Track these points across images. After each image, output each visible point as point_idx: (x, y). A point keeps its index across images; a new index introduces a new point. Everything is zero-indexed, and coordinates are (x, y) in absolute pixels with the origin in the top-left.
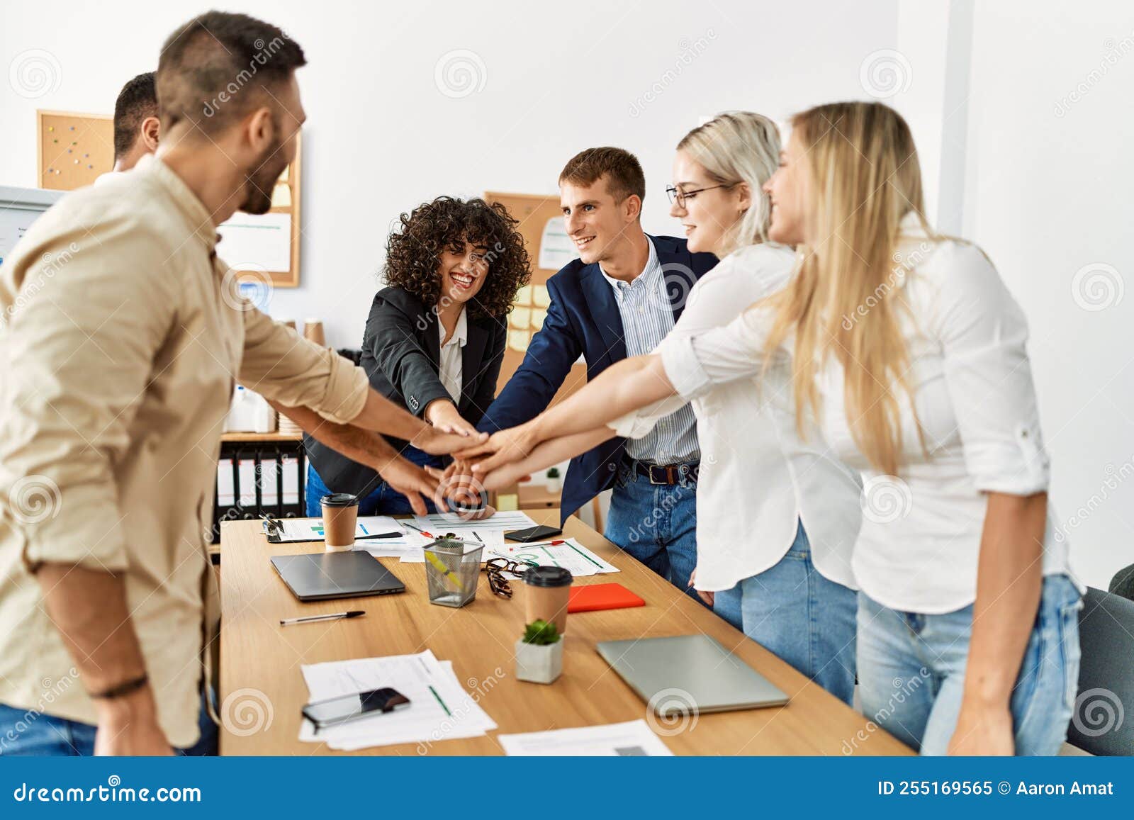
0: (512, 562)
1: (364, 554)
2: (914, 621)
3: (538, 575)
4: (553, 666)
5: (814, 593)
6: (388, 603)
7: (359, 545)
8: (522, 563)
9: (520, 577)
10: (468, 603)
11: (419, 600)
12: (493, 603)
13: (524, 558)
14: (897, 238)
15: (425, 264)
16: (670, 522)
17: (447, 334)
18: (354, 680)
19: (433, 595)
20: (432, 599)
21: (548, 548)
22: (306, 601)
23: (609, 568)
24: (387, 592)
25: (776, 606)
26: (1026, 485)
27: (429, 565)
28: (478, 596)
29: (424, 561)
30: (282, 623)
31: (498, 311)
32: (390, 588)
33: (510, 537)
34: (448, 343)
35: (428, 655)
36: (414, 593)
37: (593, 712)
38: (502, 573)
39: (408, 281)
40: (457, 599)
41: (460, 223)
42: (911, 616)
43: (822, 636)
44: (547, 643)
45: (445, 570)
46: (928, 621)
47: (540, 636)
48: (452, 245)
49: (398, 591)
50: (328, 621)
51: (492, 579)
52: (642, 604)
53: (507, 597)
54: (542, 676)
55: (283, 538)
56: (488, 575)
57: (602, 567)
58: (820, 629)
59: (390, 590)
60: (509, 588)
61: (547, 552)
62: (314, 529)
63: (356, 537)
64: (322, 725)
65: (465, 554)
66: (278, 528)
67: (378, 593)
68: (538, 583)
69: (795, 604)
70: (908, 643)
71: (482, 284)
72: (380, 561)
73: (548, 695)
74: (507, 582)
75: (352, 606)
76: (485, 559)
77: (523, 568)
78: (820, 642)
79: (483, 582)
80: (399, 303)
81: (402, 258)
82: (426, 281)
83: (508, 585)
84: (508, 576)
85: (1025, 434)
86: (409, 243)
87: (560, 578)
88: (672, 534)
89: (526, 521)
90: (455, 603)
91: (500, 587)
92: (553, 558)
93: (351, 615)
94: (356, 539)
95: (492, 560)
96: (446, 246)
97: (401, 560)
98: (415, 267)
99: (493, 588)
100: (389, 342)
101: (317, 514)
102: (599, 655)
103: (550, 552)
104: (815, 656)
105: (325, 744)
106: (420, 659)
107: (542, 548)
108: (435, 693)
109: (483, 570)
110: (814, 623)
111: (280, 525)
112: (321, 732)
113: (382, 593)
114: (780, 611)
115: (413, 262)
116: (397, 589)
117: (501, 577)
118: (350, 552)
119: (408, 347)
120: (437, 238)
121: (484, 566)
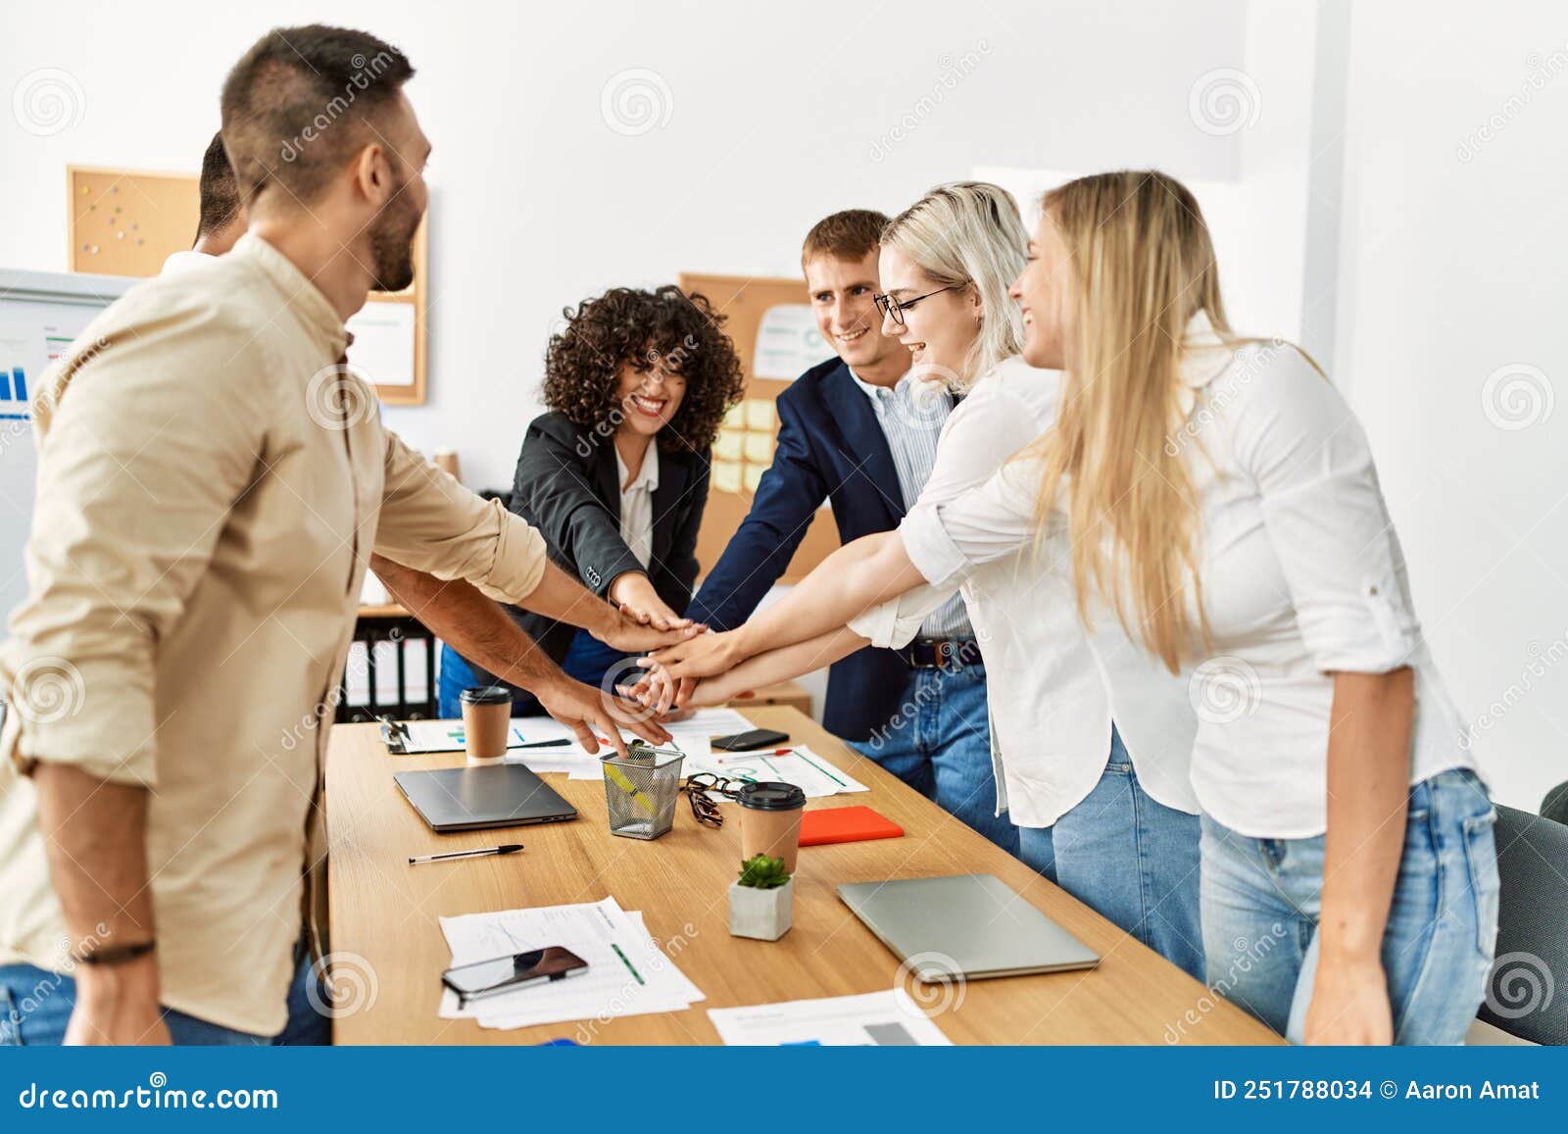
0: (723, 779)
1: (520, 769)
2: (1273, 850)
3: (759, 795)
4: (780, 918)
5: (1142, 819)
6: (554, 833)
7: (512, 756)
8: (735, 780)
9: (732, 798)
10: (662, 833)
11: (594, 830)
12: (696, 833)
13: (739, 773)
14: (1182, 347)
15: (598, 385)
16: (937, 722)
17: (630, 476)
18: (510, 936)
19: (615, 825)
20: (614, 829)
21: (769, 760)
22: (444, 831)
23: (854, 786)
24: (553, 819)
25: (1091, 838)
26: (1381, 658)
27: (609, 783)
28: (676, 824)
29: (603, 778)
30: (411, 861)
31: (698, 443)
32: (556, 814)
33: (719, 745)
34: (633, 486)
35: (609, 903)
36: (588, 821)
37: (835, 979)
38: (708, 793)
39: (574, 408)
40: (648, 828)
41: (645, 330)
42: (1268, 843)
43: (1156, 876)
44: (770, 886)
45: (631, 790)
46: (1289, 846)
47: (761, 877)
48: (634, 360)
49: (568, 817)
50: (473, 858)
51: (695, 801)
52: (899, 834)
53: (715, 825)
54: (766, 930)
55: (409, 748)
56: (690, 796)
57: (844, 785)
58: (1153, 867)
59: (556, 817)
60: (717, 813)
61: (769, 765)
62: (451, 735)
63: (509, 745)
64: (469, 996)
65: (658, 768)
66: (402, 735)
67: (540, 820)
68: (758, 805)
69: (1119, 834)
70: (1266, 877)
71: (676, 409)
72: (542, 778)
73: (772, 955)
74: (715, 805)
75: (506, 838)
76: (685, 775)
77: (736, 786)
78: (1152, 884)
79: (683, 805)
80: (563, 435)
81: (568, 376)
82: (600, 409)
83: (716, 809)
84: (716, 798)
85: (1374, 591)
86: (576, 355)
87: (788, 799)
88: (940, 739)
89: (739, 723)
90: (646, 834)
91: (706, 813)
92: (777, 772)
93: (504, 851)
94: (508, 748)
95: (695, 776)
96: (627, 360)
97: (570, 777)
98: (585, 389)
99: (696, 814)
100: (552, 489)
101: (454, 714)
102: (842, 902)
103: (774, 765)
104: (1148, 904)
105: (474, 1021)
106: (599, 908)
107: (763, 759)
108: (621, 954)
109: (682, 789)
110: (1144, 859)
111: (404, 729)
112: (467, 1005)
113: (546, 821)
114: (1099, 844)
115: (582, 382)
116: (567, 816)
117: (706, 798)
118: (500, 766)
119: (578, 498)
120: (613, 349)
121: (683, 784)
